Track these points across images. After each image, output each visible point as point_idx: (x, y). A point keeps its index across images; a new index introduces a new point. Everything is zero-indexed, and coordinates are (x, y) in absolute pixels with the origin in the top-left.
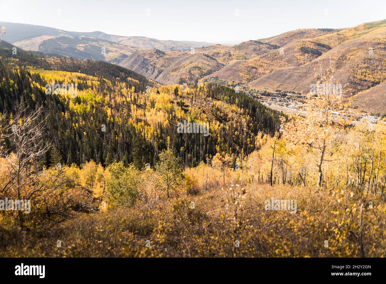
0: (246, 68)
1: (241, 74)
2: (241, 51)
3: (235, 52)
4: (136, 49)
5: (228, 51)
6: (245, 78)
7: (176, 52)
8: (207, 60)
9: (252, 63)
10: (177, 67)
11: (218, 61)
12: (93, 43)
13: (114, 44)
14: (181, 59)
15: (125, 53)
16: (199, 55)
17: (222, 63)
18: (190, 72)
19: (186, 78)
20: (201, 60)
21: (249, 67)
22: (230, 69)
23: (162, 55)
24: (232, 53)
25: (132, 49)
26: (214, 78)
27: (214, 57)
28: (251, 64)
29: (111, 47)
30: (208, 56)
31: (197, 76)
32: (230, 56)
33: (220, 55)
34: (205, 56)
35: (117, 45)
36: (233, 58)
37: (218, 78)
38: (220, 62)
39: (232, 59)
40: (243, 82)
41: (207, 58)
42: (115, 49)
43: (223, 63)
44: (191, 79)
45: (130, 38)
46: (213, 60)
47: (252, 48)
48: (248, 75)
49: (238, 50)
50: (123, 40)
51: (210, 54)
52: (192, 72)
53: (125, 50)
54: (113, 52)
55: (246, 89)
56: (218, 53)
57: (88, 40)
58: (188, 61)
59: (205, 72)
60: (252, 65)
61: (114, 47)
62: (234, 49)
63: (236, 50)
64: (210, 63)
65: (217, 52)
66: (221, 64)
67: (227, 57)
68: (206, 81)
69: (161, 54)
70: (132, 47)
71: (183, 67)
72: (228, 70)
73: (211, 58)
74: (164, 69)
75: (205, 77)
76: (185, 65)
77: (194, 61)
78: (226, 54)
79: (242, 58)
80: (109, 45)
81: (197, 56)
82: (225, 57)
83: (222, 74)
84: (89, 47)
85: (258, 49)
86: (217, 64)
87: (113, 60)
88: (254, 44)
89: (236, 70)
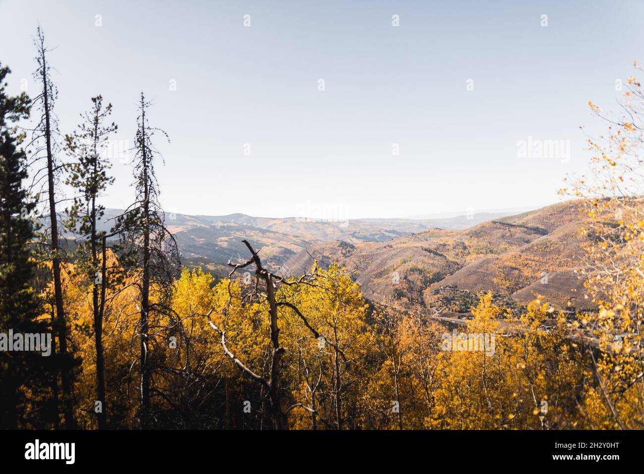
0: (501, 270)
1: (495, 280)
2: (481, 239)
3: (471, 242)
4: (302, 238)
5: (459, 241)
6: (503, 286)
7: (371, 243)
8: (430, 257)
9: (509, 260)
10: (382, 270)
11: (447, 257)
12: (238, 233)
13: (268, 234)
14: (385, 256)
15: (286, 247)
16: (415, 249)
17: (454, 260)
18: (406, 278)
19: (404, 288)
20: (420, 258)
21: (505, 267)
22: (475, 273)
23: (351, 250)
24: (467, 243)
25: (294, 239)
26: (450, 287)
27: (439, 251)
28: (509, 262)
29: (263, 237)
30: (430, 251)
31: (419, 283)
32: (465, 248)
33: (448, 247)
34: (426, 250)
35: (272, 234)
36: (471, 251)
37: (456, 287)
38: (451, 259)
39: (469, 253)
40: (503, 293)
41: (428, 254)
42: (270, 241)
43: (456, 261)
44: (411, 289)
45: (285, 221)
46: (439, 257)
47: (499, 235)
48: (507, 282)
49: (476, 239)
50: (275, 224)
51: (433, 247)
52: (410, 278)
53: (284, 242)
54: (268, 246)
55: (512, 306)
56: (445, 245)
57: (229, 228)
58: (398, 260)
59: (431, 277)
60: (511, 264)
61: (268, 237)
62: (468, 237)
63: (472, 238)
64: (436, 262)
65: (442, 243)
66: (453, 262)
67: (460, 250)
68: (437, 292)
69: (349, 249)
70: (294, 236)
71: (392, 269)
72: (470, 273)
73: (436, 254)
74: (360, 272)
75: (432, 285)
76: (395, 267)
77: (409, 259)
78: (458, 245)
79: (484, 251)
80: (261, 234)
81: (412, 252)
82: (457, 250)
83: (463, 281)
84: (234, 240)
85: (507, 235)
86: (447, 262)
87: (271, 259)
88: (500, 228)
89: (485, 273)
